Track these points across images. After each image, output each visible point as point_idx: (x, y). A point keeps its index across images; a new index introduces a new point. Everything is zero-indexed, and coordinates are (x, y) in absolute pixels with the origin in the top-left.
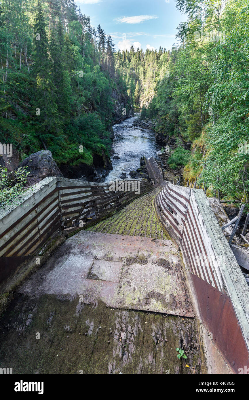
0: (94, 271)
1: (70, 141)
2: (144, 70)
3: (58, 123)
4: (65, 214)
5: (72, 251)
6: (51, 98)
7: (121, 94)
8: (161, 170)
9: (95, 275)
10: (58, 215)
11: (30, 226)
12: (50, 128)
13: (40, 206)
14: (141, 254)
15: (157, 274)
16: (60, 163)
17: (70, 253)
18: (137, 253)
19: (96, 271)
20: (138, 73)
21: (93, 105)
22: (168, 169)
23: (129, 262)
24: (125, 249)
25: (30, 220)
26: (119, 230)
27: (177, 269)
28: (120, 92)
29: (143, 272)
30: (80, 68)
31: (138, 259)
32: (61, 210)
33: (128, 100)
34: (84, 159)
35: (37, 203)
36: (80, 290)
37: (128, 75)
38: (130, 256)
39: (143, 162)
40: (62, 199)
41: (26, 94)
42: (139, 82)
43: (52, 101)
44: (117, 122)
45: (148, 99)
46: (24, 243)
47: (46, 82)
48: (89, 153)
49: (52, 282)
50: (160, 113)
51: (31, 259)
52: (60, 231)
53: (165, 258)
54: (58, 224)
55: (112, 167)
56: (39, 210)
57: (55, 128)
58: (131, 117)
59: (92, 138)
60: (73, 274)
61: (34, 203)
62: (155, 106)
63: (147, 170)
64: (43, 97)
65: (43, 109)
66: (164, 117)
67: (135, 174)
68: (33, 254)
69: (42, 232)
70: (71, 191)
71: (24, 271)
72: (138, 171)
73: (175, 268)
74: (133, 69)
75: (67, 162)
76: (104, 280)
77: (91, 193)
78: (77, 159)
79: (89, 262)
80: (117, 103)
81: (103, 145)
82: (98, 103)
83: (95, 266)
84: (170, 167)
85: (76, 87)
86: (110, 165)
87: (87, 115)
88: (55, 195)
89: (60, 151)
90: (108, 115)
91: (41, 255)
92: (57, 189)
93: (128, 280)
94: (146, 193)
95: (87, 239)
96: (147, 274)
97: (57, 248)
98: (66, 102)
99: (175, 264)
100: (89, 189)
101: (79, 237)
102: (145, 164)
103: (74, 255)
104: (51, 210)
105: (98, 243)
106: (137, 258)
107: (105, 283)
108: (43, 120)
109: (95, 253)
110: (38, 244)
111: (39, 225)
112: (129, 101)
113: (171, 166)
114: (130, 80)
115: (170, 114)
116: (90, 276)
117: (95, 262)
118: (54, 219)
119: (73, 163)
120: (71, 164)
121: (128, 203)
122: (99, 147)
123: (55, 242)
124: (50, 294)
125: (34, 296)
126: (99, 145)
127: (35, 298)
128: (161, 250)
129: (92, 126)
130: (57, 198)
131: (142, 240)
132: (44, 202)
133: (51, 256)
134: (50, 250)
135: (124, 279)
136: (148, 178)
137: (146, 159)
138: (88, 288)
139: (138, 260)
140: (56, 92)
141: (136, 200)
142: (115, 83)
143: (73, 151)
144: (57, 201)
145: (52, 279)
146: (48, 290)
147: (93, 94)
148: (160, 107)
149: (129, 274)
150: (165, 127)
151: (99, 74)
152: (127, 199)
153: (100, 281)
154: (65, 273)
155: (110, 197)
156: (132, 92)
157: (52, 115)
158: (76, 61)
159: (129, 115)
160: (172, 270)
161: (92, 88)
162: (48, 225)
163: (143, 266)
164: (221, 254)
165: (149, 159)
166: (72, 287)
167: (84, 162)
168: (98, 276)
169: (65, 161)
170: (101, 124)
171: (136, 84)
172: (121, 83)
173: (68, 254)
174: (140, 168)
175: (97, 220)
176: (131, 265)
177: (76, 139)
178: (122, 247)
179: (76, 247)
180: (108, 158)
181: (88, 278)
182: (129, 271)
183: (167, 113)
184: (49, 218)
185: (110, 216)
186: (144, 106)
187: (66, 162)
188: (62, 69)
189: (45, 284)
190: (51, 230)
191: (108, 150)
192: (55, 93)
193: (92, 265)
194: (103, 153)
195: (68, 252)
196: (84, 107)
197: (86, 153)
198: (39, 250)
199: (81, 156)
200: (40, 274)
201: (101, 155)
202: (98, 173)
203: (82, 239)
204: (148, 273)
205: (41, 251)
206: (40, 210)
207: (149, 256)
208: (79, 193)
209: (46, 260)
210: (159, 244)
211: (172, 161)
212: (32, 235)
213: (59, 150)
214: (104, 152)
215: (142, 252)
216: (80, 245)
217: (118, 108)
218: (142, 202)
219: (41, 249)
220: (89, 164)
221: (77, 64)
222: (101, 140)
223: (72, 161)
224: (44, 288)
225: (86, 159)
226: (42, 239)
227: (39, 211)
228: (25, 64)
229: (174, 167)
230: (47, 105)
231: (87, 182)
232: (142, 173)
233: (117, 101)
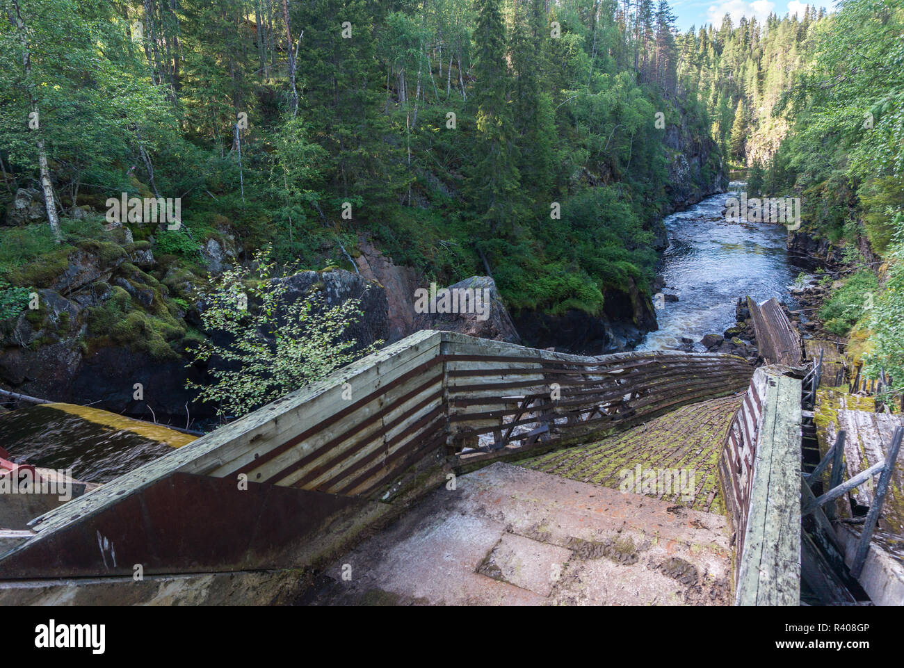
0: (496, 560)
1: (549, 254)
2: (760, 69)
3: (520, 214)
4: (456, 417)
5: (460, 505)
6: (505, 158)
7: (693, 136)
8: (797, 334)
9: (496, 568)
10: (439, 417)
11: (364, 433)
12: (499, 226)
13: (391, 391)
14: (624, 537)
15: (654, 596)
16: (520, 307)
17: (453, 508)
18: (615, 533)
19: (502, 560)
20: (743, 80)
21: (612, 168)
22: (822, 332)
23: (587, 553)
24: (586, 520)
25: (365, 418)
26: (595, 474)
27: (716, 591)
28: (690, 131)
29: (616, 583)
30: (583, 82)
31: (615, 548)
32: (447, 406)
33: (710, 148)
34: (579, 298)
35: (384, 383)
36: (452, 595)
37: (713, 87)
38: (596, 538)
39: (744, 312)
40: (452, 382)
41: (453, 151)
42: (745, 103)
43: (508, 164)
44: (679, 206)
45: (770, 143)
46: (346, 467)
47: (496, 122)
48: (594, 285)
49: (397, 565)
50: (800, 180)
51: (362, 506)
52: (440, 456)
53: (688, 559)
54: (437, 438)
55: (655, 322)
56: (389, 399)
57: (511, 224)
58: (718, 193)
59: (604, 249)
60: (447, 556)
61: (377, 383)
62: (788, 161)
63: (753, 332)
64: (488, 156)
65: (488, 183)
66: (812, 189)
67: (719, 343)
68: (366, 496)
69: (393, 450)
70: (480, 366)
71: (342, 528)
72: (728, 335)
73: (709, 590)
74: (728, 71)
75: (538, 306)
76: (513, 585)
77: (541, 377)
78: (562, 299)
79: (491, 535)
80: (679, 160)
81: (633, 267)
82: (624, 163)
83: (503, 547)
84: (828, 328)
85: (569, 127)
86: (650, 316)
87: (592, 193)
88: (435, 372)
89: (521, 277)
90: (651, 190)
91: (385, 502)
92: (441, 359)
93: (572, 596)
94: (727, 393)
95: (502, 484)
96: (625, 589)
97: (429, 494)
98: (541, 164)
99: (713, 579)
100: (537, 366)
101: (487, 475)
102: (749, 317)
103: (463, 514)
104: (423, 404)
105: (525, 494)
106: (613, 545)
107: (515, 592)
108: (486, 208)
109: (511, 517)
110: (381, 475)
111: (387, 434)
112: (714, 152)
113: (829, 325)
114: (719, 100)
115: (833, 181)
116: (484, 568)
117: (504, 538)
118: (428, 426)
119: (551, 308)
120: (546, 311)
121: (659, 413)
122: (621, 271)
123: (426, 478)
124: (386, 590)
125: (354, 588)
126: (621, 265)
127: (354, 592)
128: (684, 537)
129: (607, 219)
130: (440, 378)
131: (641, 506)
132: (403, 385)
133: (412, 508)
134: (412, 495)
135: (562, 592)
136: (755, 354)
137: (754, 304)
138: (472, 596)
139: (613, 551)
140: (519, 144)
141: (684, 408)
142: (676, 110)
143: (553, 278)
144: (438, 386)
145: (399, 559)
146: (385, 582)
147: (613, 142)
148: (802, 162)
149: (580, 581)
150: (817, 217)
151: (631, 92)
152: (655, 403)
153: (503, 584)
154: (431, 551)
155: (602, 392)
156: (724, 130)
157: (506, 196)
158: (574, 67)
159: (714, 188)
160: (699, 592)
161: (610, 127)
162: (410, 437)
163: (621, 567)
164: (759, 549)
165: (761, 303)
166: (437, 585)
167: (579, 307)
168: (503, 573)
169: (533, 303)
170: (628, 212)
171: (736, 108)
172: (692, 110)
173: (450, 509)
174: (735, 328)
175: (551, 444)
176: (590, 561)
177: (561, 250)
178: (580, 513)
179: (471, 498)
180: (646, 300)
181: (477, 571)
182: (582, 575)
183: (822, 179)
184: (414, 421)
185: (590, 439)
186: (757, 164)
187: (534, 305)
188: (535, 91)
189: (382, 567)
190: (416, 449)
191: (645, 277)
192: (517, 144)
193: (497, 545)
194: (632, 286)
195: (450, 505)
196: (589, 173)
197: (586, 284)
198: (382, 489)
199: (574, 293)
200: (378, 543)
201: (626, 290)
202: (617, 334)
203: (492, 481)
204: (628, 589)
205: (388, 494)
206: (393, 401)
207: (647, 546)
208: (503, 373)
209: (399, 515)
210: (687, 520)
211: (835, 311)
212: (368, 453)
213: (518, 276)
214: (635, 282)
215: (630, 533)
216: (481, 494)
217: (681, 171)
218: (699, 413)
219: (389, 488)
220: (593, 313)
221: (577, 75)
222: (629, 253)
223: (550, 303)
224: (378, 576)
225: (587, 300)
226: (393, 466)
227: (389, 403)
228: (459, 86)
229: (838, 329)
230: (495, 174)
231: (531, 350)
232: (740, 341)
233: (680, 154)
